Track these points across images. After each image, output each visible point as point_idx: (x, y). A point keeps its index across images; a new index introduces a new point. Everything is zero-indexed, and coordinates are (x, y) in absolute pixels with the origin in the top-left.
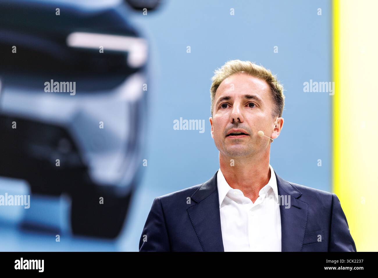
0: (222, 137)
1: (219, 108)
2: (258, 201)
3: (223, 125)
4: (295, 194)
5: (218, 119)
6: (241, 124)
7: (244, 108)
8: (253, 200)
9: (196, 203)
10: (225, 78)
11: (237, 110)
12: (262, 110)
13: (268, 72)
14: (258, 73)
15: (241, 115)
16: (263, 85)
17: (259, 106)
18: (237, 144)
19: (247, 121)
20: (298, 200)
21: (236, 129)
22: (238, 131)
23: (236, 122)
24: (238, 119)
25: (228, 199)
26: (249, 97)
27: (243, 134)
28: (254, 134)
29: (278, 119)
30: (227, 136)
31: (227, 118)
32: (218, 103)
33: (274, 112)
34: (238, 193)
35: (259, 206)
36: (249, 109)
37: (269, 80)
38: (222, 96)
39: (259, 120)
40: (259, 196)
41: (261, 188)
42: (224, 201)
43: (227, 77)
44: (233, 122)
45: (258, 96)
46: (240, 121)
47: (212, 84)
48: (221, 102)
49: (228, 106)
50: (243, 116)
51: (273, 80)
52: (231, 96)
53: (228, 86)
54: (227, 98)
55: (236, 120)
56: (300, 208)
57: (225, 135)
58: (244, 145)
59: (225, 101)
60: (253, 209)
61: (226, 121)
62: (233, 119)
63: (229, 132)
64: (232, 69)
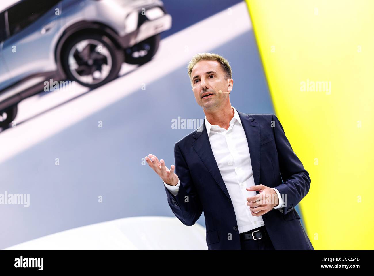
0: (200, 99)
1: (194, 83)
2: (230, 128)
3: (199, 92)
4: (250, 120)
5: (195, 89)
6: (208, 89)
7: (207, 80)
8: (227, 128)
9: (196, 139)
10: (194, 66)
11: (203, 82)
12: (218, 78)
13: (217, 55)
14: (211, 58)
15: (206, 84)
16: (216, 64)
17: (215, 76)
18: (209, 101)
19: (211, 87)
20: (253, 122)
21: (206, 93)
22: (207, 94)
23: (205, 89)
24: (205, 87)
25: (212, 132)
26: (208, 73)
27: (210, 94)
28: (217, 93)
29: (229, 80)
30: (202, 97)
31: (200, 88)
32: (193, 81)
33: (225, 77)
34: (216, 127)
35: (231, 131)
36: (211, 80)
37: (219, 60)
38: (194, 76)
39: (218, 84)
40: (230, 125)
41: (230, 121)
42: (210, 133)
43: (195, 64)
44: (203, 89)
45: (214, 71)
46: (207, 88)
47: (189, 70)
48: (194, 80)
49: (199, 81)
50: (208, 85)
51: (221, 59)
52: (199, 75)
53: (196, 70)
54: (197, 77)
55: (205, 88)
56: (255, 126)
57: (201, 97)
58: (213, 100)
59: (196, 78)
60: (227, 133)
61: (200, 90)
62: (203, 88)
63: (202, 95)
64: (196, 59)
